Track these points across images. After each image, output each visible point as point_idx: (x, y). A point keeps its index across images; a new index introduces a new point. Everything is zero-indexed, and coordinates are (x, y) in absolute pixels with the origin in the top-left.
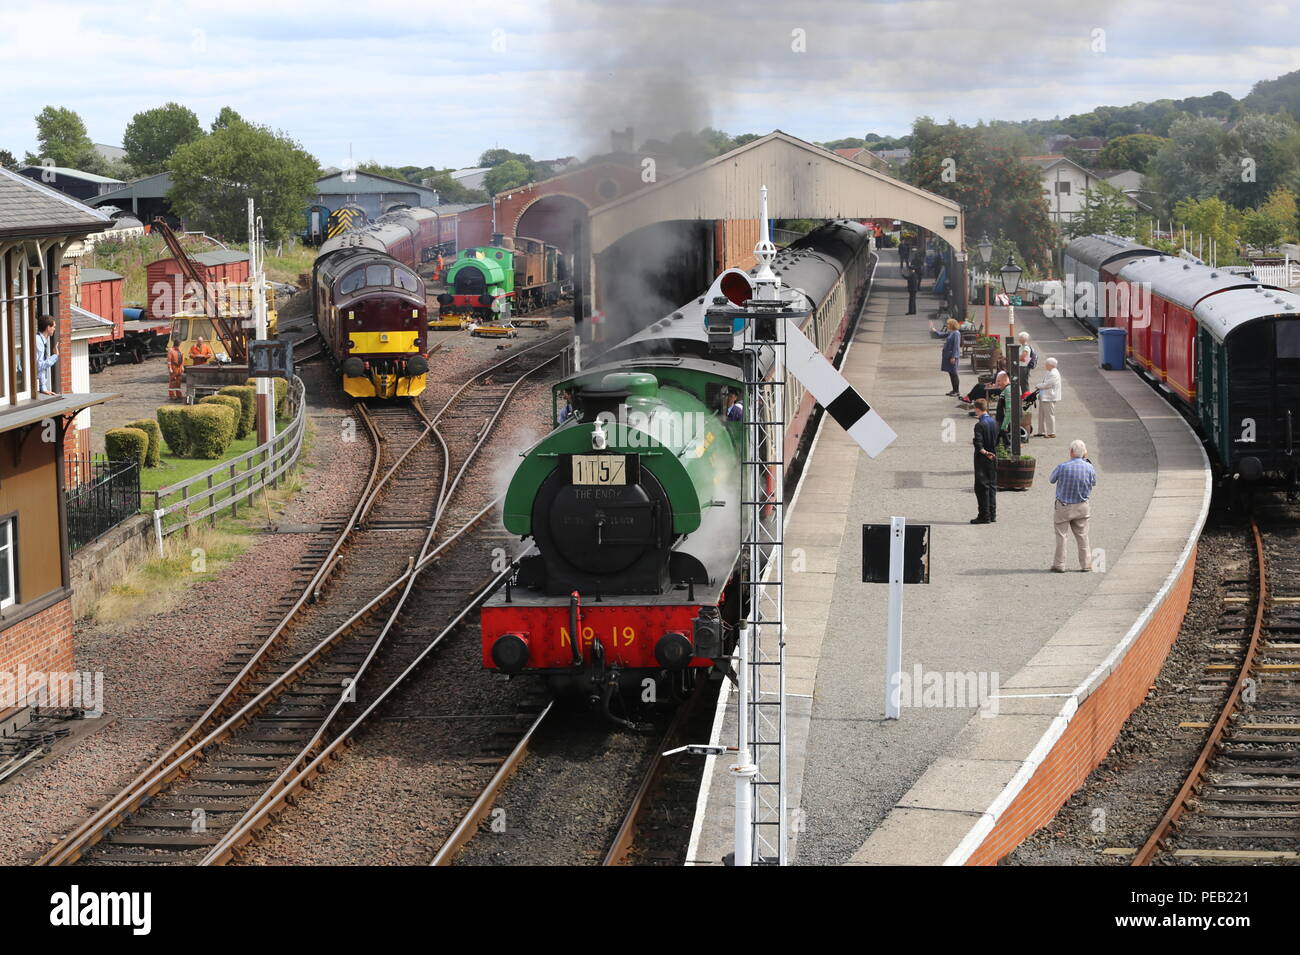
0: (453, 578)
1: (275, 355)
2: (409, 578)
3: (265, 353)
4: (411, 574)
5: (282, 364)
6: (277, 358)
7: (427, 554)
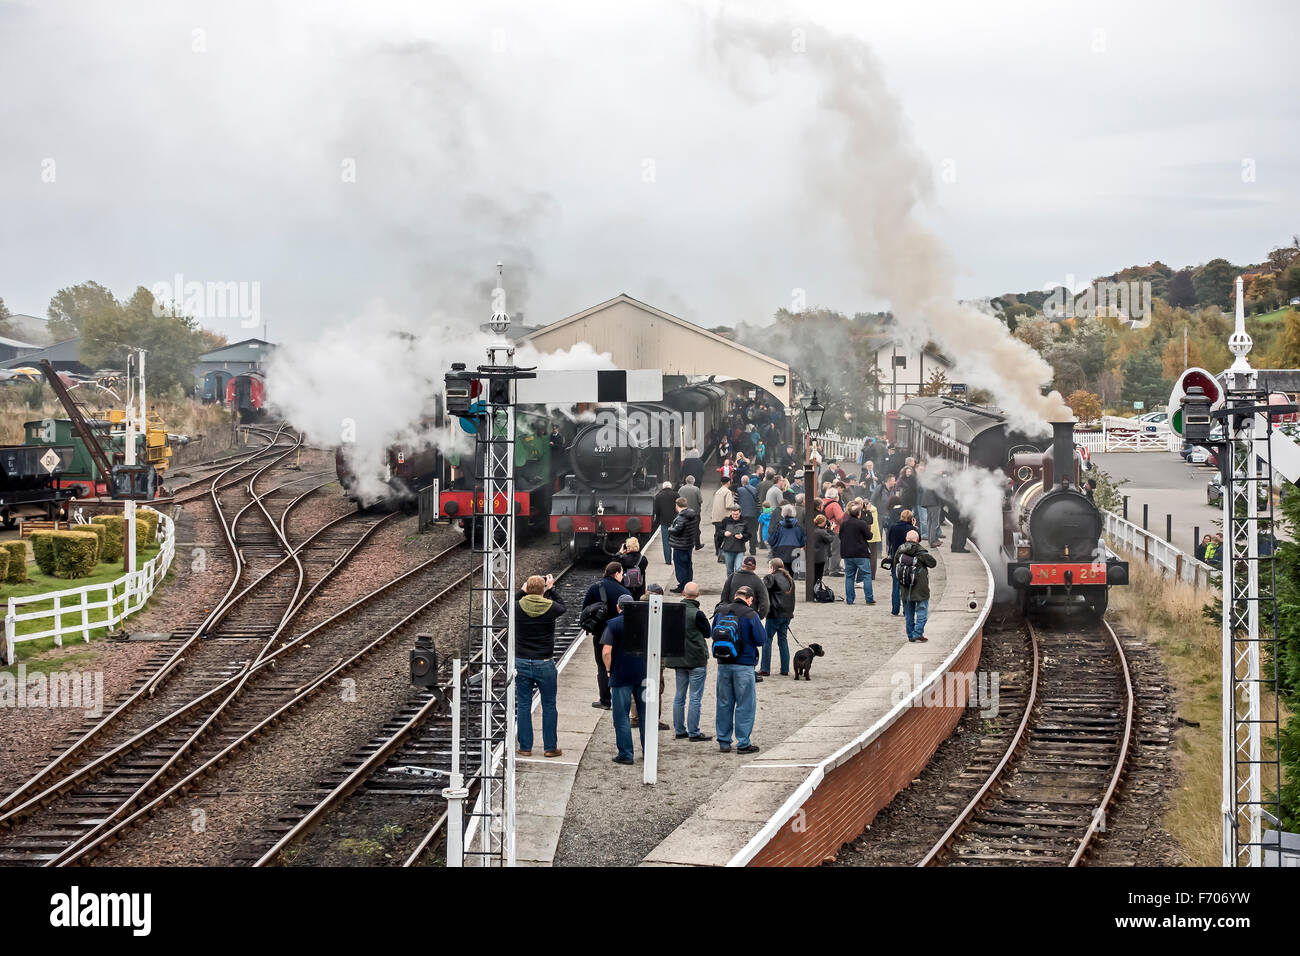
0: (283, 679)
1: (138, 479)
2: (242, 677)
3: (128, 477)
4: (245, 673)
5: (144, 487)
6: (139, 482)
7: (264, 657)
